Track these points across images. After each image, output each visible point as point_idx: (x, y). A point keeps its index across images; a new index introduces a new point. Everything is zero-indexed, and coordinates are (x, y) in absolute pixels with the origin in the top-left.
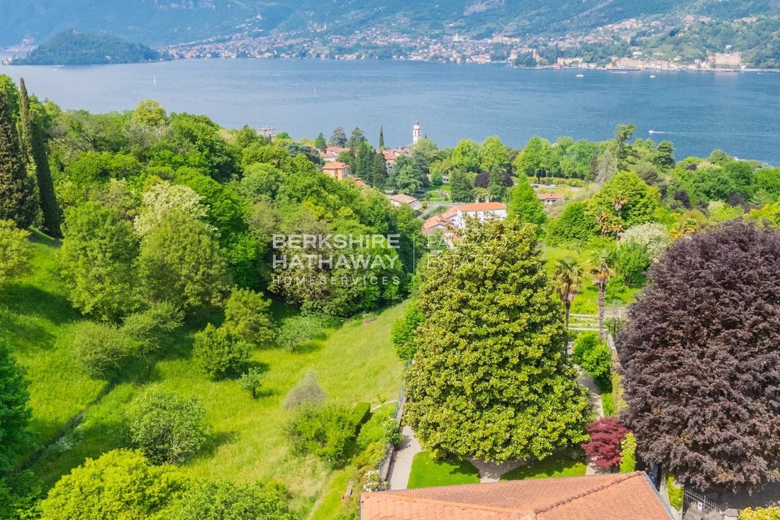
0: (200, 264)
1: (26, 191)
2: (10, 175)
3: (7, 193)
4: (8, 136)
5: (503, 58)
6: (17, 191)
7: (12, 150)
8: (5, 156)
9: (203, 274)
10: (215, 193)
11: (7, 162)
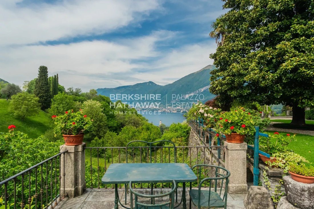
0: (97, 121)
1: (48, 97)
2: (44, 91)
3: (42, 97)
4: (46, 80)
5: (179, 112)
6: (45, 96)
7: (46, 84)
8: (44, 85)
9: (98, 124)
10: (106, 106)
11: (44, 87)
